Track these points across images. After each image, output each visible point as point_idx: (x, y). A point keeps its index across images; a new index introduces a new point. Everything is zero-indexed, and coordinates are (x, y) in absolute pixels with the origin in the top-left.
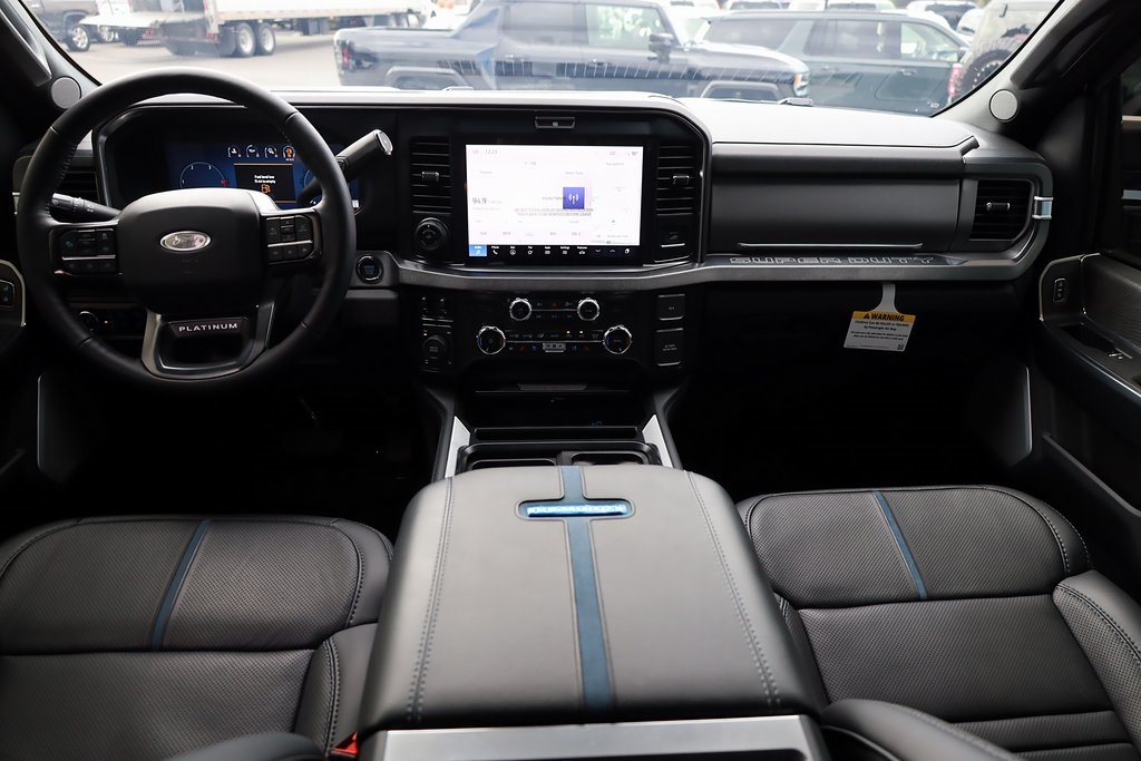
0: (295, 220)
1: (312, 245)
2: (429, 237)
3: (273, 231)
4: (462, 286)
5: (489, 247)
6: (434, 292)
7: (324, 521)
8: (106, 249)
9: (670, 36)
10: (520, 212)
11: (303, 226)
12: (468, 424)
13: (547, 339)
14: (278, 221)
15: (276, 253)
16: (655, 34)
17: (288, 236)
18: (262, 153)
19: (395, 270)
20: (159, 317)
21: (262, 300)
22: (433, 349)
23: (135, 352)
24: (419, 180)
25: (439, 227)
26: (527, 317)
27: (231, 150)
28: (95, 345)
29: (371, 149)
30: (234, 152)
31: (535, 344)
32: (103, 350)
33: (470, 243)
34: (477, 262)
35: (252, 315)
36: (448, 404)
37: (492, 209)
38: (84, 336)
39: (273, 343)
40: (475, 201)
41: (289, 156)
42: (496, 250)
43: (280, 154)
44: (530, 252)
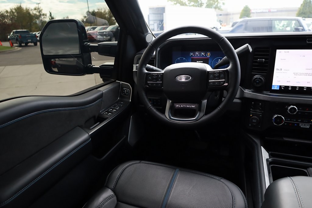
0: (220, 73)
1: (225, 81)
2: (258, 82)
3: (211, 76)
4: (269, 100)
5: (280, 86)
6: (257, 101)
7: (218, 178)
8: (160, 80)
9: (302, 28)
10: (295, 74)
11: (222, 75)
12: (267, 150)
13: (302, 122)
14: (213, 73)
15: (211, 83)
16: (297, 27)
17: (217, 78)
18: (200, 55)
19: (242, 92)
20: (171, 101)
21: (204, 99)
22: (254, 121)
23: (163, 112)
24: (256, 62)
25: (262, 79)
26: (295, 113)
28: (153, 109)
29: (245, 50)
30: (192, 54)
31: (296, 123)
32: (155, 110)
33: (273, 85)
34: (275, 91)
35: (200, 103)
36: (257, 141)
37: (284, 73)
38: (150, 106)
39: (206, 114)
40: (277, 69)
41: (208, 55)
42: (283, 87)
43: (206, 54)
44: (297, 89)
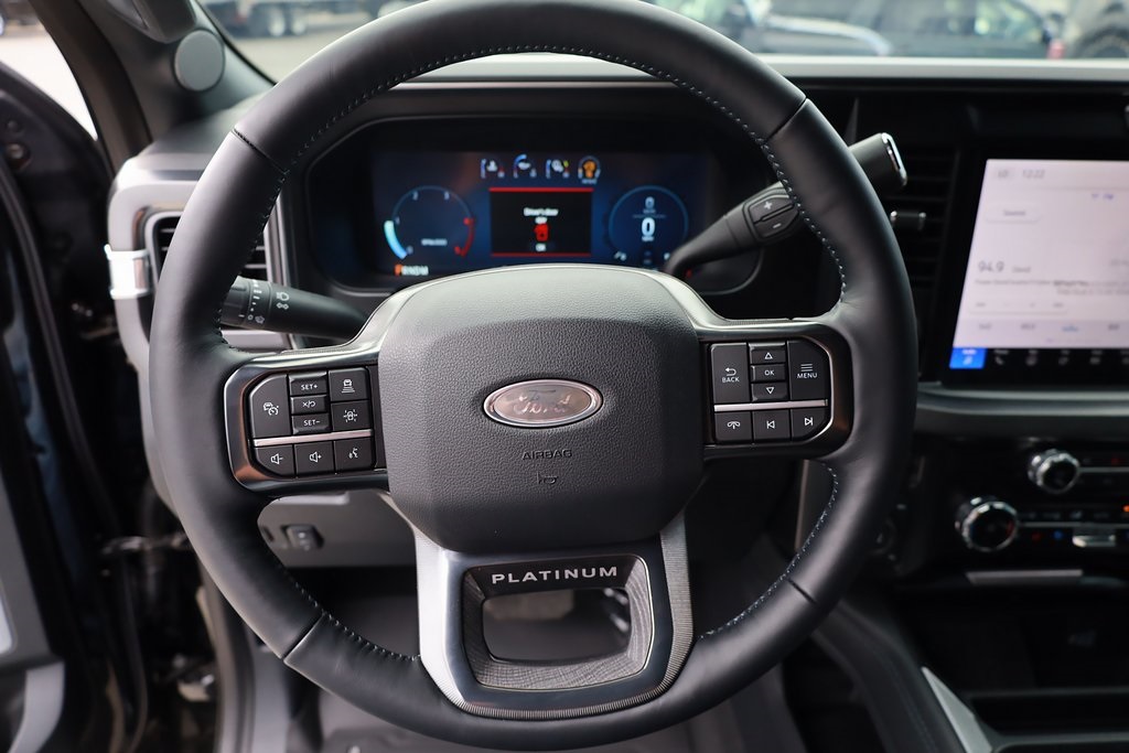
1: (827, 410)
5: (990, 353)
8: (350, 416)
10: (1061, 286)
15: (732, 424)
17: (770, 390)
18: (541, 171)
26: (1069, 487)
27: (488, 164)
30: (493, 167)
31: (1060, 529)
33: (956, 344)
34: (968, 378)
37: (1010, 282)
40: (982, 267)
41: (589, 174)
42: (1002, 357)
43: (573, 169)
44: (1063, 361)
